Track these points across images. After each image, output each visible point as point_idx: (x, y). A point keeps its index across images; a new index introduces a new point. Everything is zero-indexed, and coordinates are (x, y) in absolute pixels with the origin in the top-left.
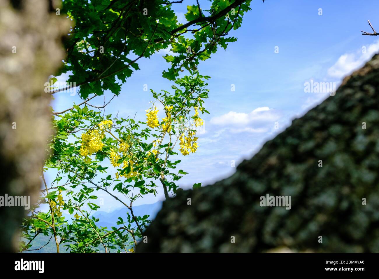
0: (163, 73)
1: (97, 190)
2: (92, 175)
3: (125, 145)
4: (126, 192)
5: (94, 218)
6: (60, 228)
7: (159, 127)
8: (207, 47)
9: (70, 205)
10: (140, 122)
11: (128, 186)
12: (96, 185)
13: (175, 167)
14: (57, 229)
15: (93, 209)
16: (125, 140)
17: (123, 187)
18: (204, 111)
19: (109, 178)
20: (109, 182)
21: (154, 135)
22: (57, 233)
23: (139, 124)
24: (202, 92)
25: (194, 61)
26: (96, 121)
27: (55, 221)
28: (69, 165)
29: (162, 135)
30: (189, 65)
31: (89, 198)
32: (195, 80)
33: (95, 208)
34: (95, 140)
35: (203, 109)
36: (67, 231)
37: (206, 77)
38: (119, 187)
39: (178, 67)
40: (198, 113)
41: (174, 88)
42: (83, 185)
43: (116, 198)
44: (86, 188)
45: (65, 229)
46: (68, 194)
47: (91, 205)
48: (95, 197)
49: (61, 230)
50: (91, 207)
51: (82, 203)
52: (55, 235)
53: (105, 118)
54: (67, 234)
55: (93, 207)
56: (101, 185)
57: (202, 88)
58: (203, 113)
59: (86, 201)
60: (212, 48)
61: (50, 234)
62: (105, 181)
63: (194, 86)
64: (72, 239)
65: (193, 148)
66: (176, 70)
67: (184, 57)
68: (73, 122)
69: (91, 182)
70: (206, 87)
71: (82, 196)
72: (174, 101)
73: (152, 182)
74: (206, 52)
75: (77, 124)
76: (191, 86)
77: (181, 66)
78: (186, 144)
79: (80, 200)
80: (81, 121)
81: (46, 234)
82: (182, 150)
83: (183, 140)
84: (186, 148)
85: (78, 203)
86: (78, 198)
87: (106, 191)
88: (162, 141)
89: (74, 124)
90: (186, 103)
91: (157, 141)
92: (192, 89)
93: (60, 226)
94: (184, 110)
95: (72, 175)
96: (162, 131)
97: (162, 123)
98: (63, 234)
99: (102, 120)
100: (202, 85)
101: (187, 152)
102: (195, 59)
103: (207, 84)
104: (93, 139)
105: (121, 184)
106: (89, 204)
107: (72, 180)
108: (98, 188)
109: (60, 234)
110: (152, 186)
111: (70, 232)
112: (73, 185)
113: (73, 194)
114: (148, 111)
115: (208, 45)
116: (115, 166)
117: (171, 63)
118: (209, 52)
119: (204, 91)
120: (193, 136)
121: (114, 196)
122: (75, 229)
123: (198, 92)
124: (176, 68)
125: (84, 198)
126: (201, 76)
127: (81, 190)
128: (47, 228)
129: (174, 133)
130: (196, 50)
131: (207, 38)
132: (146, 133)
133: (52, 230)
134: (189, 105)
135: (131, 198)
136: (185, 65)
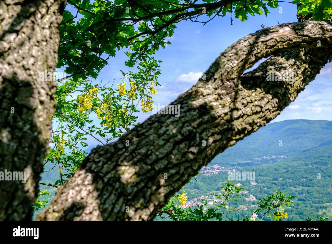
0: (125, 63)
1: (86, 134)
2: (82, 125)
3: (106, 105)
4: (104, 136)
5: (84, 152)
6: (62, 158)
7: (127, 94)
8: (153, 46)
9: (69, 144)
10: (116, 90)
11: (105, 132)
12: (85, 131)
13: (136, 121)
14: (60, 159)
15: (84, 146)
16: (106, 101)
17: (102, 133)
18: (157, 84)
19: (93, 127)
20: (93, 129)
21: (124, 99)
22: (60, 161)
23: (116, 91)
24: (157, 71)
25: (144, 55)
26: (88, 88)
27: (59, 154)
28: (68, 119)
29: (129, 99)
30: (142, 58)
31: (82, 139)
32: (151, 64)
33: (85, 145)
34: (87, 101)
35: (157, 83)
36: (66, 160)
37: (159, 61)
38: (99, 133)
39: (135, 60)
40: (153, 85)
41: (138, 68)
42: (77, 131)
43: (98, 140)
44: (79, 133)
45: (65, 158)
46: (68, 136)
47: (83, 144)
48: (85, 139)
49: (62, 159)
50: (83, 145)
51: (77, 142)
52: (59, 162)
53: (94, 87)
54: (66, 162)
55: (84, 145)
56: (88, 131)
57: (156, 69)
58: (157, 85)
59: (79, 141)
60: (156, 47)
61: (55, 162)
62: (91, 129)
63: (151, 67)
64: (70, 165)
65: (150, 108)
66: (133, 61)
67: (138, 53)
68: (70, 87)
69: (82, 129)
70: (159, 68)
71: (77, 138)
72: (138, 77)
73: (120, 130)
74: (152, 50)
75: (73, 88)
76: (149, 67)
77: (136, 59)
78: (146, 105)
79: (76, 141)
80: (76, 86)
81: (53, 162)
82: (143, 109)
83: (144, 102)
84: (146, 108)
85: (74, 142)
86: (74, 139)
87: (91, 135)
88: (129, 103)
89: (71, 88)
90: (145, 78)
91: (126, 103)
92: (150, 69)
93: (62, 157)
94: (144, 83)
95: (70, 125)
96: (129, 97)
97: (129, 92)
98: (64, 162)
99: (92, 87)
100: (156, 67)
101: (147, 111)
102: (145, 54)
103: (160, 66)
104: (86, 100)
105: (101, 131)
106: (81, 143)
107: (70, 128)
108: (87, 133)
109: (62, 162)
110: (120, 132)
111: (68, 160)
112: (70, 131)
113: (71, 137)
114: (119, 85)
115: (153, 45)
116: (100, 119)
117: (130, 57)
118: (154, 50)
119: (158, 71)
120: (150, 100)
121: (96, 139)
122: (72, 159)
123: (154, 71)
124: (133, 60)
125: (78, 139)
126: (156, 61)
127: (77, 134)
128: (53, 158)
129: (137, 98)
130: (145, 49)
131: (153, 41)
132: (119, 97)
133: (56, 159)
134: (146, 80)
135: (107, 140)
136: (139, 58)
